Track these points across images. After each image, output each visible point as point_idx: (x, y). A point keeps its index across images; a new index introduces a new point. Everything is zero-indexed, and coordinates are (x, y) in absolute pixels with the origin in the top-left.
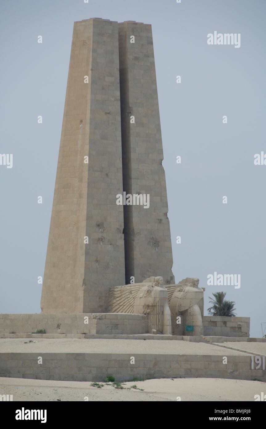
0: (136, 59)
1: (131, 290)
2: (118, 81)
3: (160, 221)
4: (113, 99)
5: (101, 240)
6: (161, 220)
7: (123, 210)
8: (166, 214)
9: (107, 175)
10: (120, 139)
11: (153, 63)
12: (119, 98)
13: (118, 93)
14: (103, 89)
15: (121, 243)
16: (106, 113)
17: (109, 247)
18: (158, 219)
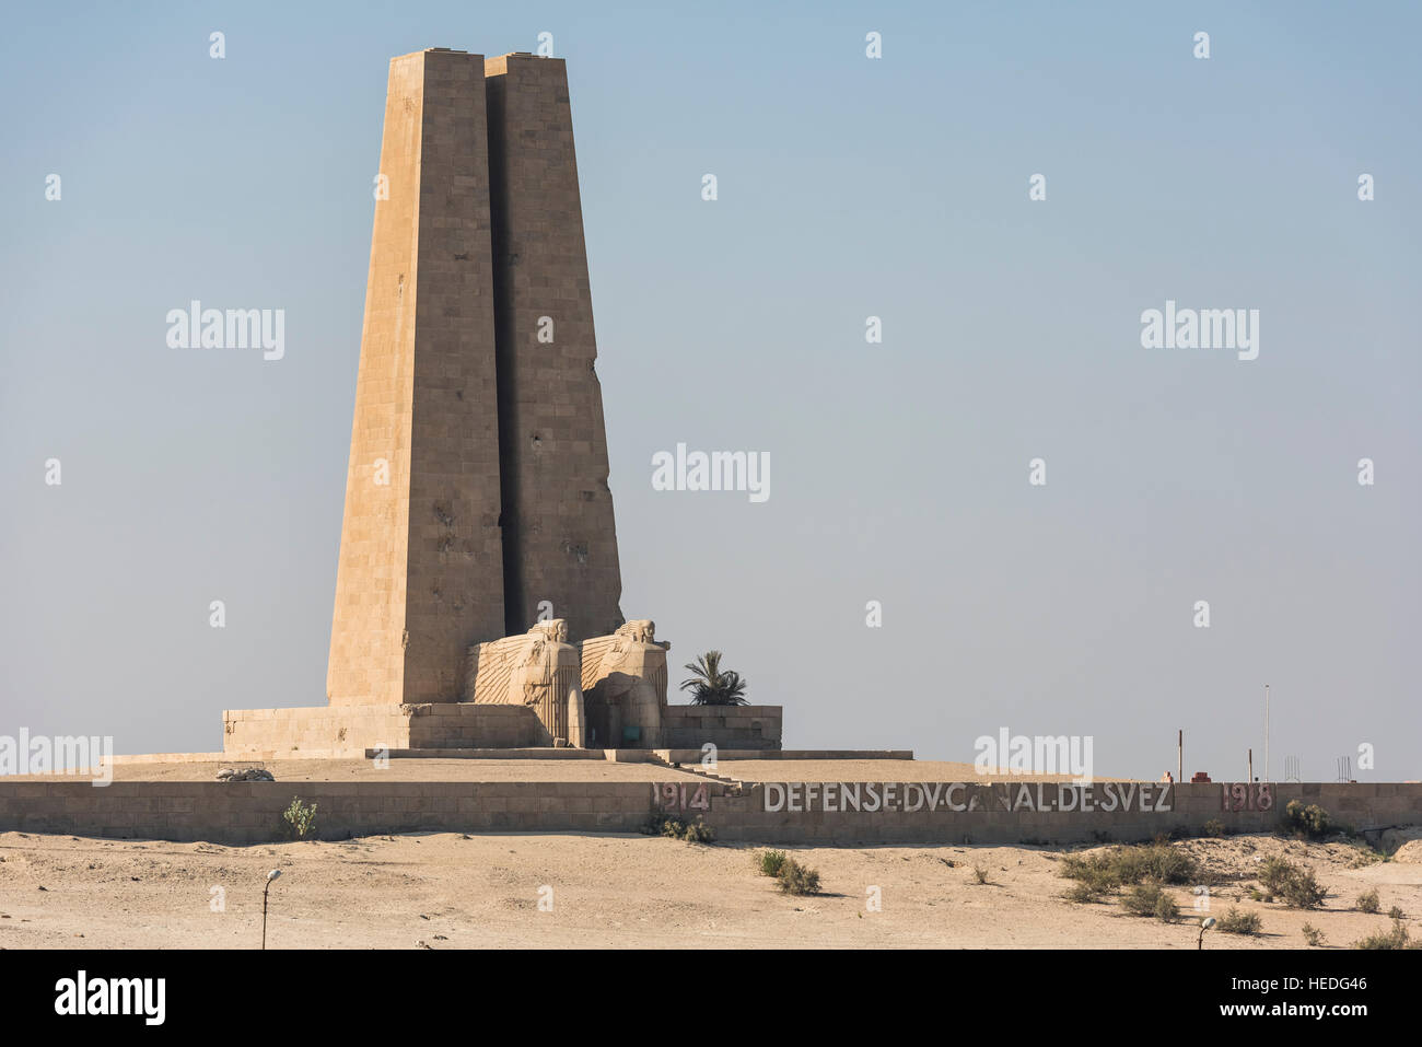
0: (530, 134)
1: (505, 651)
2: (486, 183)
3: (590, 496)
4: (473, 225)
5: (446, 541)
6: (591, 494)
7: (498, 474)
8: (603, 482)
9: (459, 394)
10: (489, 313)
11: (570, 145)
12: (489, 222)
13: (486, 212)
14: (449, 202)
15: (495, 546)
16: (457, 258)
17: (467, 558)
18: (585, 493)
